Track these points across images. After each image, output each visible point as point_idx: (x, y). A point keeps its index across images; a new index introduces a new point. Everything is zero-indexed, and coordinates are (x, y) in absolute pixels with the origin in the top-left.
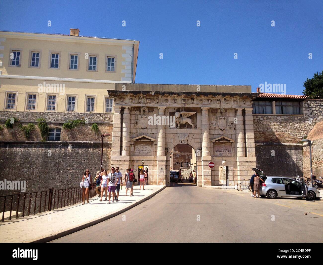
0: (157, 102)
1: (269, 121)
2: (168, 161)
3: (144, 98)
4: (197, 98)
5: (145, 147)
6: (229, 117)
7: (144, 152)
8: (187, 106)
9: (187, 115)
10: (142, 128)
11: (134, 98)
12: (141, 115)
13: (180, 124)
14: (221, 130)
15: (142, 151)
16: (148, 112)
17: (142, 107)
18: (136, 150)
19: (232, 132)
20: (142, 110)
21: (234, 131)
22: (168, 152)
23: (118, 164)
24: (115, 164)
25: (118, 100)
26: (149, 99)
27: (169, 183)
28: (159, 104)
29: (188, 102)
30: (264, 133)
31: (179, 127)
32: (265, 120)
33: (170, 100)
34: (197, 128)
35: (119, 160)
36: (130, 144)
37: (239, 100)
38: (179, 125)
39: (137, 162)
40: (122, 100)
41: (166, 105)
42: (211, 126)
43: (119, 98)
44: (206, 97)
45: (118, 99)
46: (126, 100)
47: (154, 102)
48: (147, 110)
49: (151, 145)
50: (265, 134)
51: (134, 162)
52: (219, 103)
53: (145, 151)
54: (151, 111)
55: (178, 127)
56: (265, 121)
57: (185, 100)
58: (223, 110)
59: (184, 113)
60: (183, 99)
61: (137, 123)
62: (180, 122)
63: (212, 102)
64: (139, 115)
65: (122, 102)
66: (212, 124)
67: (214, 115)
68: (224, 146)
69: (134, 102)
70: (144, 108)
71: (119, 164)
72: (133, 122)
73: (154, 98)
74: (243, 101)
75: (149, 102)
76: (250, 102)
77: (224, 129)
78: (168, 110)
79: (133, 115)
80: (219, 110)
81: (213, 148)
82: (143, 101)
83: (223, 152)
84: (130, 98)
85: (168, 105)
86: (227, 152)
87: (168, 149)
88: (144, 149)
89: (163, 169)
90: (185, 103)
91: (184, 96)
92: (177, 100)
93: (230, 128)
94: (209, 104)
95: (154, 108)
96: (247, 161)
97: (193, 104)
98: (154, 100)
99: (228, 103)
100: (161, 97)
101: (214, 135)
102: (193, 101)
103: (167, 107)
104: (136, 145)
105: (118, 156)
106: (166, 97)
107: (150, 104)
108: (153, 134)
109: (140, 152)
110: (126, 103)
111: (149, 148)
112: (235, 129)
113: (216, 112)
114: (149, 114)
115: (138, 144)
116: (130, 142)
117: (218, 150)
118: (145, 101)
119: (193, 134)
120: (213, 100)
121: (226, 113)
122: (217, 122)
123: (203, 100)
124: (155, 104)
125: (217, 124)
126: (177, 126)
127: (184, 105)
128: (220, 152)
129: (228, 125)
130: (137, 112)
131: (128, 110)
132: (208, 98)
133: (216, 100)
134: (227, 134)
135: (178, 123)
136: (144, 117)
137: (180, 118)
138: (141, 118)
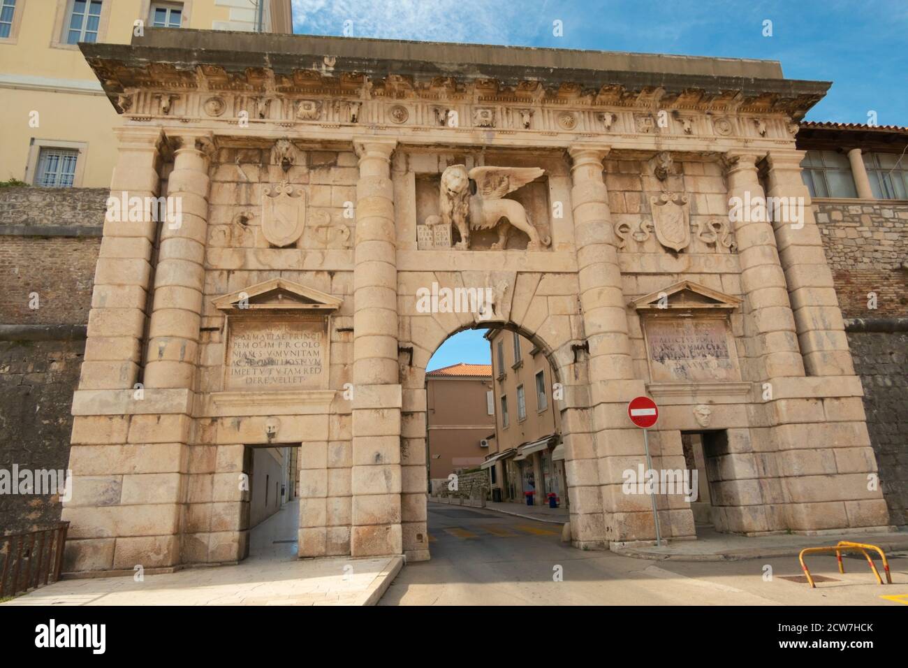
0: (350, 119)
1: (854, 227)
2: (411, 413)
3: (282, 100)
4: (547, 105)
5: (287, 344)
6: (697, 195)
7: (278, 372)
8: (501, 140)
9: (501, 181)
10: (273, 247)
11: (229, 96)
12: (267, 182)
13: (469, 227)
14: (669, 255)
15: (271, 362)
16: (305, 170)
17: (276, 141)
18: (233, 358)
19: (723, 262)
20: (272, 161)
21: (733, 257)
22: (410, 364)
23: (114, 441)
24: (94, 441)
25: (144, 106)
26: (306, 102)
27: (420, 536)
28: (359, 129)
29: (503, 119)
30: (845, 275)
32: (838, 221)
33: (417, 112)
34: (555, 245)
35: (122, 416)
36: (202, 330)
37: (738, 119)
38: (464, 233)
39: (239, 423)
40: (165, 103)
41: (394, 132)
42: (621, 235)
43: (149, 96)
44: (588, 99)
45: (142, 97)
46: (190, 104)
47: (334, 119)
48: (300, 161)
49: (320, 331)
50: (848, 282)
51: (220, 426)
52: (650, 128)
53: (287, 362)
54: (322, 167)
55: (458, 243)
56: (839, 227)
57: (489, 111)
58: (667, 163)
59: (487, 174)
60: (480, 105)
61: (244, 220)
62: (468, 219)
63: (620, 125)
64: (261, 185)
65: (166, 111)
66: (624, 226)
67: (630, 188)
68: (693, 329)
69: (227, 113)
70: (282, 147)
71: (123, 440)
72: (223, 215)
73: (334, 102)
74: (756, 123)
75: (311, 118)
76: (788, 129)
78: (407, 163)
79: (227, 185)
81: (644, 339)
82: (276, 110)
83: (691, 361)
84: (212, 95)
85: (406, 132)
86: (709, 357)
87: (410, 351)
88: (283, 355)
89: (387, 461)
90: (488, 126)
91: (481, 95)
92: (447, 111)
93: (712, 245)
94: (604, 130)
95: (337, 154)
96: (822, 399)
97: (527, 130)
98: (333, 106)
99: (689, 132)
100: (369, 97)
101: (639, 278)
102: (526, 118)
103: (400, 140)
104: (235, 333)
105: (117, 395)
106: (394, 94)
107: (313, 125)
108: (332, 277)
109: (258, 372)
110: (185, 117)
111: (308, 349)
112: (734, 250)
113: (638, 172)
114: (311, 180)
115: (247, 328)
116: (202, 316)
117: (666, 351)
118: (291, 112)
119: (538, 276)
120: (620, 116)
121: (681, 181)
122: (647, 218)
123: (576, 114)
124: (340, 126)
125: (648, 227)
126: (456, 237)
127: (485, 133)
128: (678, 358)
129: (698, 232)
130: (247, 168)
131: (196, 154)
132: (598, 107)
133: (634, 114)
134: (701, 273)
135: (460, 221)
136: (283, 194)
137: (467, 198)
138: (269, 195)
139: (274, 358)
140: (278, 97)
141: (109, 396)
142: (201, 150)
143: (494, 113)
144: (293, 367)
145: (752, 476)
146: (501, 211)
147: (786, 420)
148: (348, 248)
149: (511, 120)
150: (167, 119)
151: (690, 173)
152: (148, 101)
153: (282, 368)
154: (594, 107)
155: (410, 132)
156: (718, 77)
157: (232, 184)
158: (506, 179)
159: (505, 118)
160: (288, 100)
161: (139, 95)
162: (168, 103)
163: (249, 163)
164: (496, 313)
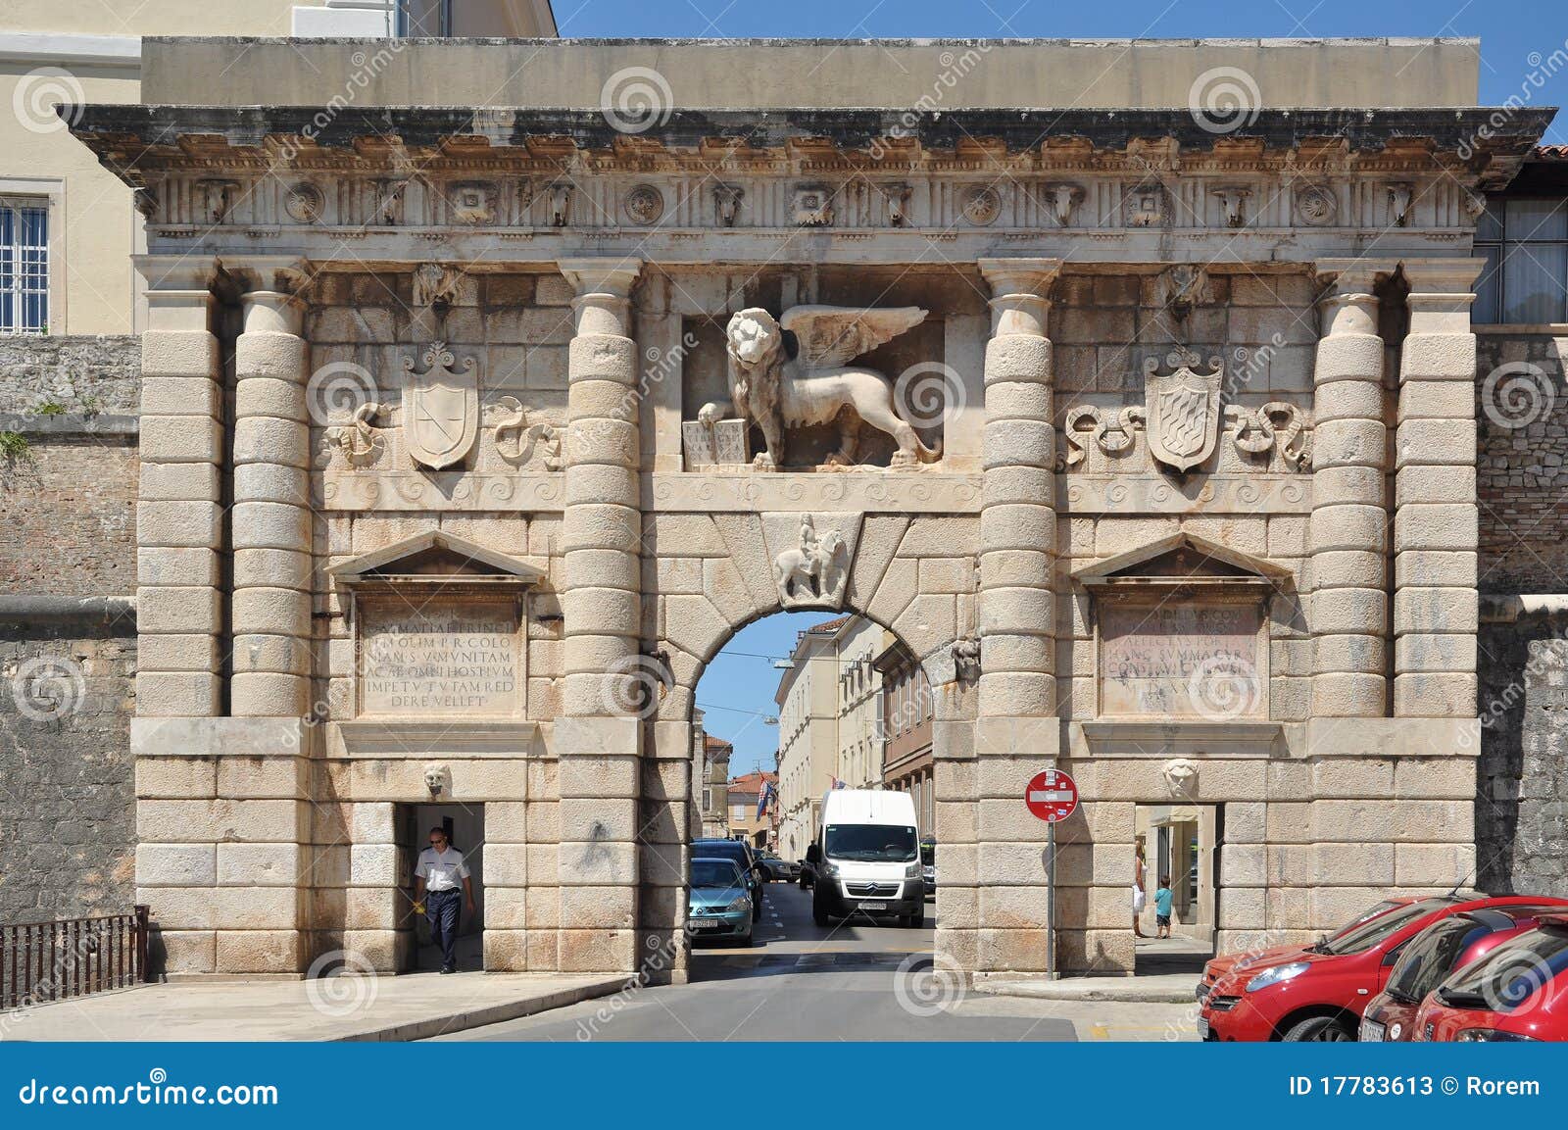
0: (551, 219)
2: (664, 761)
3: (425, 186)
4: (940, 173)
5: (456, 643)
7: (444, 688)
8: (847, 253)
9: (844, 335)
11: (329, 183)
12: (409, 343)
13: (781, 425)
14: (1162, 480)
15: (432, 671)
16: (475, 316)
18: (370, 664)
19: (1275, 490)
20: (417, 301)
21: (1297, 482)
23: (198, 794)
24: (166, 793)
25: (180, 205)
26: (467, 191)
28: (569, 238)
29: (848, 207)
31: (766, 457)
33: (679, 198)
35: (206, 758)
36: (315, 616)
37: (1353, 187)
38: (770, 434)
39: (383, 772)
40: (215, 203)
41: (636, 243)
42: (1075, 436)
43: (186, 186)
44: (1027, 159)
45: (174, 190)
46: (259, 197)
47: (520, 217)
48: (465, 296)
49: (511, 619)
51: (355, 772)
52: (1155, 217)
53: (457, 673)
54: (507, 309)
55: (760, 456)
57: (820, 195)
59: (817, 321)
60: (806, 180)
61: (371, 419)
62: (778, 412)
63: (1089, 214)
64: (398, 349)
65: (219, 217)
67: (1109, 338)
68: (1193, 621)
69: (328, 216)
71: (211, 793)
73: (522, 183)
74: (1391, 193)
75: (478, 222)
76: (1463, 205)
77: (1194, 470)
78: (668, 296)
79: (336, 350)
80: (1153, 291)
81: (1090, 639)
82: (415, 206)
83: (1180, 681)
84: (297, 180)
85: (657, 245)
87: (663, 655)
88: (450, 659)
89: (613, 836)
90: (818, 225)
91: (806, 158)
92: (740, 194)
93: (1261, 457)
94: (1054, 225)
95: (535, 278)
97: (897, 230)
98: (520, 194)
99: (1237, 223)
100: (588, 172)
101: (1101, 523)
102: (896, 205)
103: (647, 259)
104: (370, 622)
105: (195, 725)
106: (635, 164)
107: (484, 235)
108: (528, 523)
109: (410, 687)
110: (253, 228)
111: (490, 650)
112: (1303, 467)
113: (1130, 305)
114: (489, 335)
115: (390, 614)
116: (313, 593)
117: (1135, 661)
118: (441, 210)
119: (905, 520)
120: (1092, 190)
121: (1221, 319)
122: (1134, 403)
123: (1000, 191)
125: (1133, 419)
126: (755, 443)
127: (813, 239)
128: (1154, 675)
129: (1236, 428)
130: (371, 314)
131: (279, 302)
132: (1050, 172)
133: (1122, 186)
134: (1227, 515)
135: (764, 415)
136: (437, 369)
137: (775, 370)
138: (413, 371)
139: (436, 664)
140: (418, 177)
141: (183, 726)
142: (286, 293)
143: (829, 196)
144: (466, 681)
145: (1257, 880)
146: (841, 393)
148: (556, 469)
149: (864, 210)
150: (221, 232)
151: (1244, 303)
152: (186, 198)
153: (450, 682)
154: (1038, 173)
155: (665, 244)
156: (1291, 113)
157: (346, 349)
158: (854, 329)
159: (854, 204)
160: (437, 184)
161: (168, 183)
162: (221, 201)
163: (375, 305)
164: (817, 593)
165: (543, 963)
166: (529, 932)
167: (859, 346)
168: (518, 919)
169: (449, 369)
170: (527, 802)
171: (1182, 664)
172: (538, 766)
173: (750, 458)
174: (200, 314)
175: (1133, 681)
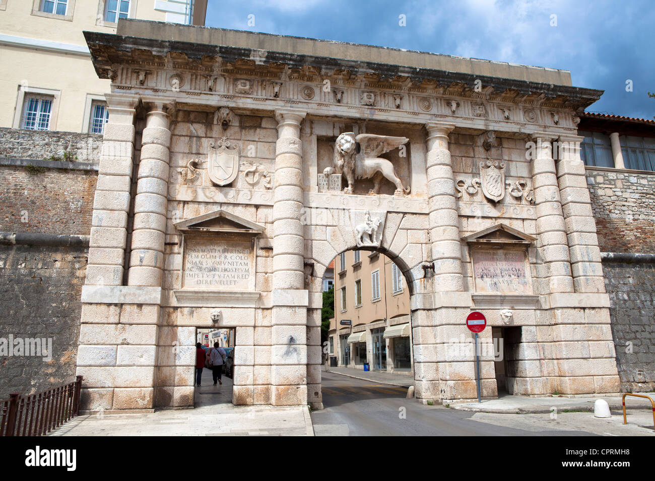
0: (273, 95)
1: (611, 188)
2: (314, 310)
3: (225, 78)
4: (412, 93)
5: (225, 257)
6: (510, 163)
7: (219, 277)
8: (379, 116)
9: (377, 146)
11: (188, 74)
12: (211, 137)
14: (489, 205)
15: (215, 269)
16: (238, 129)
17: (219, 108)
18: (188, 265)
19: (525, 211)
20: (215, 122)
21: (531, 208)
22: (312, 275)
23: (111, 322)
24: (97, 321)
25: (126, 78)
26: (242, 81)
27: (317, 394)
28: (280, 102)
29: (381, 101)
30: (603, 222)
31: (349, 189)
32: (601, 184)
33: (320, 92)
34: (413, 192)
35: (115, 305)
36: (166, 244)
37: (541, 111)
38: (350, 181)
39: (193, 312)
40: (141, 77)
41: (305, 105)
42: (459, 188)
43: (130, 71)
44: (441, 90)
45: (125, 72)
46: (159, 78)
47: (261, 93)
48: (235, 123)
49: (248, 248)
50: (605, 227)
51: (179, 313)
52: (482, 114)
53: (226, 270)
54: (250, 127)
55: (346, 188)
56: (601, 188)
57: (372, 95)
58: (492, 139)
60: (366, 89)
61: (195, 165)
62: (353, 172)
63: (462, 110)
64: (207, 140)
65: (142, 83)
66: (461, 182)
67: (466, 155)
68: (503, 257)
69: (187, 86)
70: (224, 113)
71: (117, 321)
72: (180, 160)
73: (262, 81)
74: (552, 114)
75: (246, 92)
76: (573, 120)
77: (499, 202)
78: (312, 128)
79: (182, 138)
80: (478, 140)
81: (471, 262)
82: (221, 85)
83: (501, 279)
84: (175, 72)
85: (313, 107)
86: (513, 276)
87: (312, 266)
88: (223, 264)
89: (298, 342)
90: (371, 105)
91: (367, 82)
92: (343, 93)
93: (519, 199)
94: (450, 113)
95: (261, 118)
96: (584, 308)
97: (398, 110)
98: (262, 84)
99: (508, 118)
100: (288, 79)
101: (470, 219)
102: (398, 102)
103: (308, 112)
104: (188, 247)
106: (306, 78)
107: (247, 98)
108: (257, 209)
109: (205, 276)
110: (155, 88)
111: (240, 261)
112: (532, 203)
113: (471, 144)
114: (243, 137)
115: (198, 244)
116: (166, 234)
117: (485, 271)
118: (231, 87)
119: (402, 215)
120: (462, 104)
121: (500, 152)
122: (477, 177)
123: (432, 100)
124: (266, 99)
125: (477, 183)
126: (345, 184)
127: (369, 110)
128: (492, 277)
129: (510, 189)
130: (197, 126)
131: (163, 116)
132: (448, 96)
133: (471, 103)
134: (510, 218)
135: (348, 173)
136: (223, 147)
137: (354, 156)
138: (213, 147)
139: (216, 266)
140: (223, 76)
141: (107, 290)
142: (166, 112)
143: (375, 96)
144: (229, 274)
145: (536, 358)
146: (377, 167)
147: (560, 321)
148: (269, 188)
149: (387, 102)
150: (143, 88)
151: (506, 146)
152: (129, 75)
153: (222, 274)
154: (444, 96)
155: (315, 106)
156: (530, 82)
157: (186, 138)
158: (382, 144)
159: (383, 100)
160: (230, 78)
161: (123, 69)
162: (144, 77)
163: (199, 122)
164: (372, 241)
165: (261, 401)
166: (255, 386)
167: (383, 150)
168: (250, 381)
169: (227, 148)
170: (255, 327)
171: (501, 273)
172: (260, 311)
173: (343, 188)
174: (130, 118)
175: (485, 279)
